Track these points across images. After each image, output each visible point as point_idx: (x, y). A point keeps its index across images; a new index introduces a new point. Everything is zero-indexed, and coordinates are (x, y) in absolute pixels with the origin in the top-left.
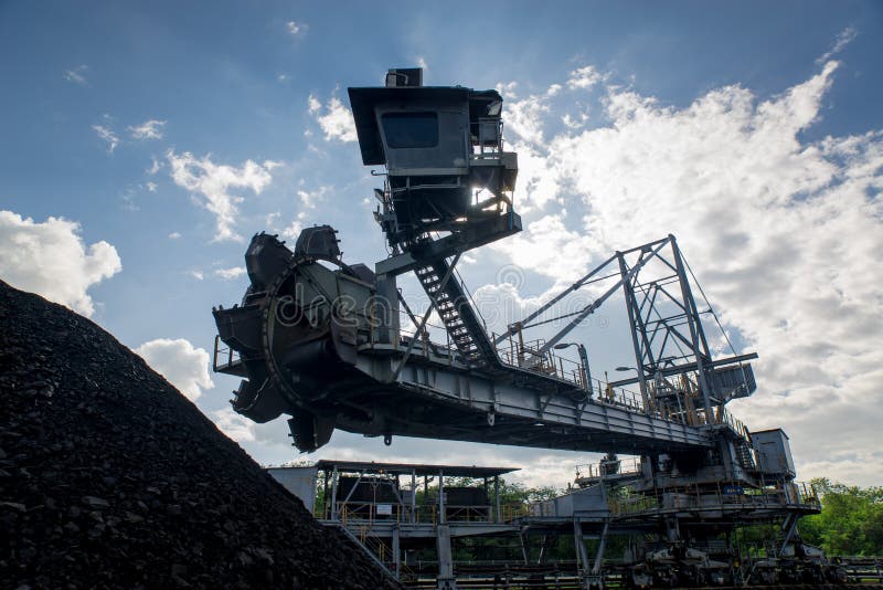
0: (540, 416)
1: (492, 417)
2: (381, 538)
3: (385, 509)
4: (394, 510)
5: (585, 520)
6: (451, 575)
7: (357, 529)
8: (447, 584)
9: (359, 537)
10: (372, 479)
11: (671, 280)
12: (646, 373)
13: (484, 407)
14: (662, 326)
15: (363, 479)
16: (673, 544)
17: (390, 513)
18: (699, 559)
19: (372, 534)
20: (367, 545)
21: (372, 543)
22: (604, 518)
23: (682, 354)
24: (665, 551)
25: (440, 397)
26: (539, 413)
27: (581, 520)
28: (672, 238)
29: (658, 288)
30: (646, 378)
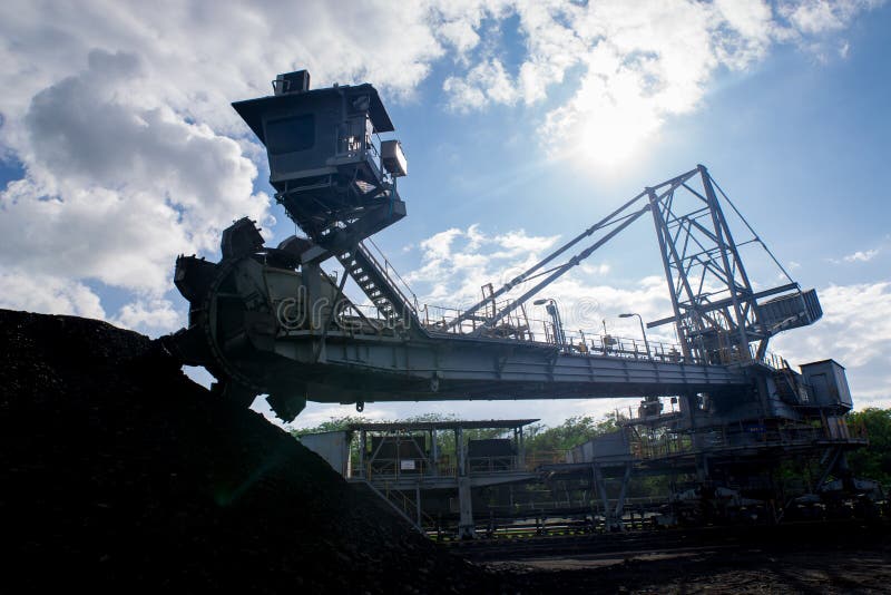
0: (499, 376)
1: (436, 383)
2: (404, 491)
3: (408, 465)
4: (417, 464)
5: (606, 465)
6: (471, 522)
7: (382, 484)
8: (467, 530)
9: (384, 492)
10: (396, 438)
11: (701, 213)
12: (682, 311)
13: (427, 376)
14: (695, 261)
15: (388, 438)
16: (701, 484)
17: (413, 467)
18: (731, 497)
19: (398, 488)
20: (391, 497)
21: (395, 495)
22: (626, 462)
23: (717, 290)
24: (693, 491)
25: (374, 370)
26: (497, 374)
27: (602, 465)
28: (702, 169)
29: (693, 222)
30: (682, 317)
